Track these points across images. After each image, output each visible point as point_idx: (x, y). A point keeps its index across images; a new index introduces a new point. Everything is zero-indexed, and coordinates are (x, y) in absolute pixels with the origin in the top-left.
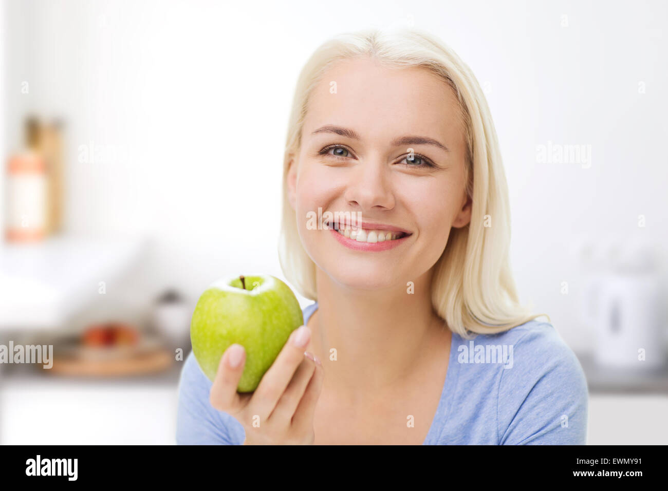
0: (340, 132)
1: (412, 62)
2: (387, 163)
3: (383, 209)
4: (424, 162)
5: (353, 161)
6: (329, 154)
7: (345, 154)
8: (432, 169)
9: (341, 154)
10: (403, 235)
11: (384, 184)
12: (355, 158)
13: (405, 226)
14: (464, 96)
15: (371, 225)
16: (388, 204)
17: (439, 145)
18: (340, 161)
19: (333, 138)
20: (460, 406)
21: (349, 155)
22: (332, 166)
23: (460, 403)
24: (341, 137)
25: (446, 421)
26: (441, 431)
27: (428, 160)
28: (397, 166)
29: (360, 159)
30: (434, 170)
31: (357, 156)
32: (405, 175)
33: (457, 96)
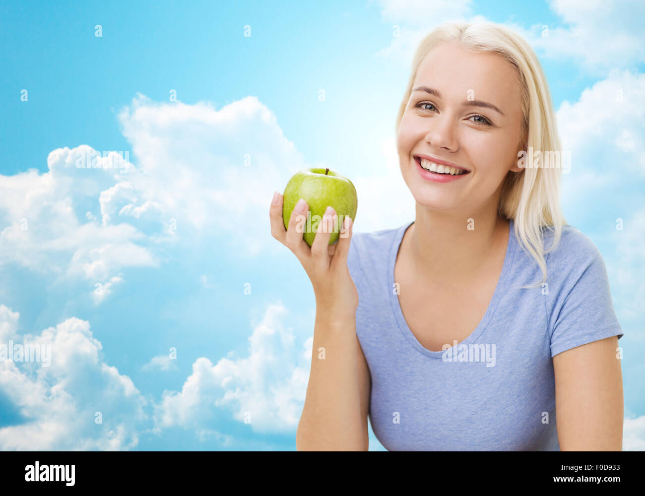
0: (429, 91)
1: (485, 49)
2: (459, 118)
3: (449, 151)
4: (484, 121)
5: (436, 114)
6: (422, 108)
7: (433, 109)
8: (490, 127)
9: (430, 108)
10: (465, 172)
11: (452, 133)
12: (438, 112)
13: (466, 166)
14: (525, 75)
15: (440, 161)
16: (453, 148)
17: (497, 110)
18: (428, 114)
19: (424, 95)
20: (513, 284)
21: (436, 110)
22: (422, 116)
23: (512, 283)
24: (430, 95)
25: (502, 296)
26: (498, 304)
27: (487, 120)
28: (466, 122)
29: (441, 114)
30: (492, 127)
31: (440, 111)
32: (470, 129)
33: (519, 73)
